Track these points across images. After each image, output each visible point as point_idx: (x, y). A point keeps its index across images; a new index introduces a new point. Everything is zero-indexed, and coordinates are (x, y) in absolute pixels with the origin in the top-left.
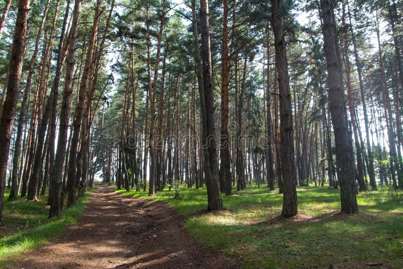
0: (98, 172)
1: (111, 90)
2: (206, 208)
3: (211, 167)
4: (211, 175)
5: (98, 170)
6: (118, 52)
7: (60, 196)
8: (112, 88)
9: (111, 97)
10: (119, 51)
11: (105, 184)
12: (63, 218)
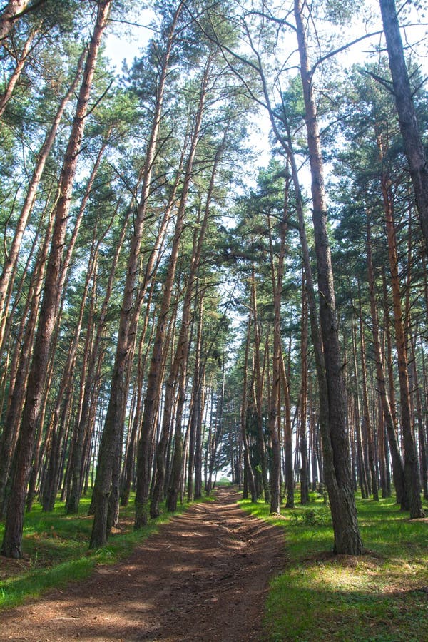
0: (225, 468)
1: (235, 340)
2: (330, 549)
3: (337, 473)
4: (336, 488)
5: (225, 464)
6: (232, 283)
7: (106, 515)
8: (234, 336)
9: (233, 350)
10: (234, 280)
11: (232, 487)
12: (99, 553)
